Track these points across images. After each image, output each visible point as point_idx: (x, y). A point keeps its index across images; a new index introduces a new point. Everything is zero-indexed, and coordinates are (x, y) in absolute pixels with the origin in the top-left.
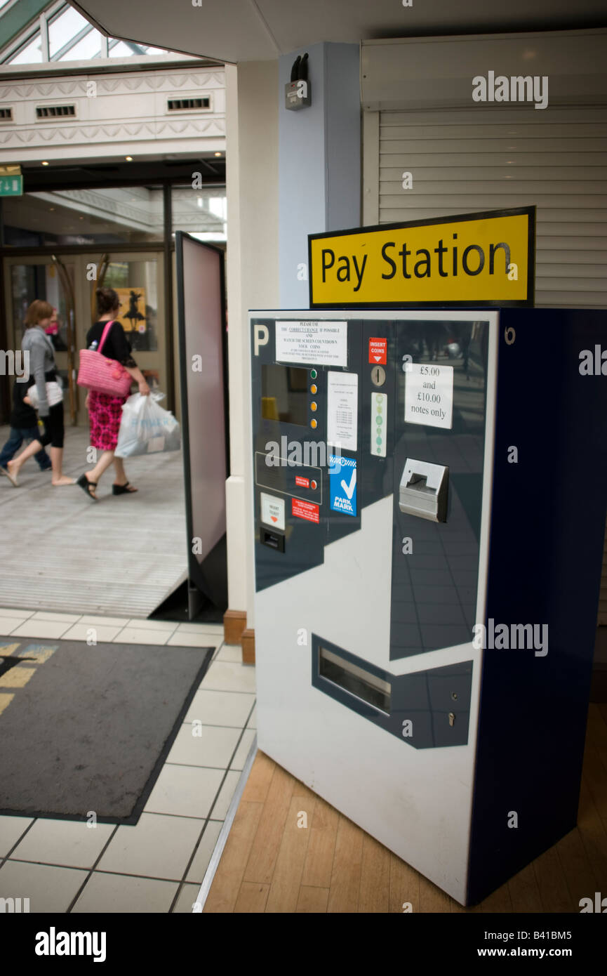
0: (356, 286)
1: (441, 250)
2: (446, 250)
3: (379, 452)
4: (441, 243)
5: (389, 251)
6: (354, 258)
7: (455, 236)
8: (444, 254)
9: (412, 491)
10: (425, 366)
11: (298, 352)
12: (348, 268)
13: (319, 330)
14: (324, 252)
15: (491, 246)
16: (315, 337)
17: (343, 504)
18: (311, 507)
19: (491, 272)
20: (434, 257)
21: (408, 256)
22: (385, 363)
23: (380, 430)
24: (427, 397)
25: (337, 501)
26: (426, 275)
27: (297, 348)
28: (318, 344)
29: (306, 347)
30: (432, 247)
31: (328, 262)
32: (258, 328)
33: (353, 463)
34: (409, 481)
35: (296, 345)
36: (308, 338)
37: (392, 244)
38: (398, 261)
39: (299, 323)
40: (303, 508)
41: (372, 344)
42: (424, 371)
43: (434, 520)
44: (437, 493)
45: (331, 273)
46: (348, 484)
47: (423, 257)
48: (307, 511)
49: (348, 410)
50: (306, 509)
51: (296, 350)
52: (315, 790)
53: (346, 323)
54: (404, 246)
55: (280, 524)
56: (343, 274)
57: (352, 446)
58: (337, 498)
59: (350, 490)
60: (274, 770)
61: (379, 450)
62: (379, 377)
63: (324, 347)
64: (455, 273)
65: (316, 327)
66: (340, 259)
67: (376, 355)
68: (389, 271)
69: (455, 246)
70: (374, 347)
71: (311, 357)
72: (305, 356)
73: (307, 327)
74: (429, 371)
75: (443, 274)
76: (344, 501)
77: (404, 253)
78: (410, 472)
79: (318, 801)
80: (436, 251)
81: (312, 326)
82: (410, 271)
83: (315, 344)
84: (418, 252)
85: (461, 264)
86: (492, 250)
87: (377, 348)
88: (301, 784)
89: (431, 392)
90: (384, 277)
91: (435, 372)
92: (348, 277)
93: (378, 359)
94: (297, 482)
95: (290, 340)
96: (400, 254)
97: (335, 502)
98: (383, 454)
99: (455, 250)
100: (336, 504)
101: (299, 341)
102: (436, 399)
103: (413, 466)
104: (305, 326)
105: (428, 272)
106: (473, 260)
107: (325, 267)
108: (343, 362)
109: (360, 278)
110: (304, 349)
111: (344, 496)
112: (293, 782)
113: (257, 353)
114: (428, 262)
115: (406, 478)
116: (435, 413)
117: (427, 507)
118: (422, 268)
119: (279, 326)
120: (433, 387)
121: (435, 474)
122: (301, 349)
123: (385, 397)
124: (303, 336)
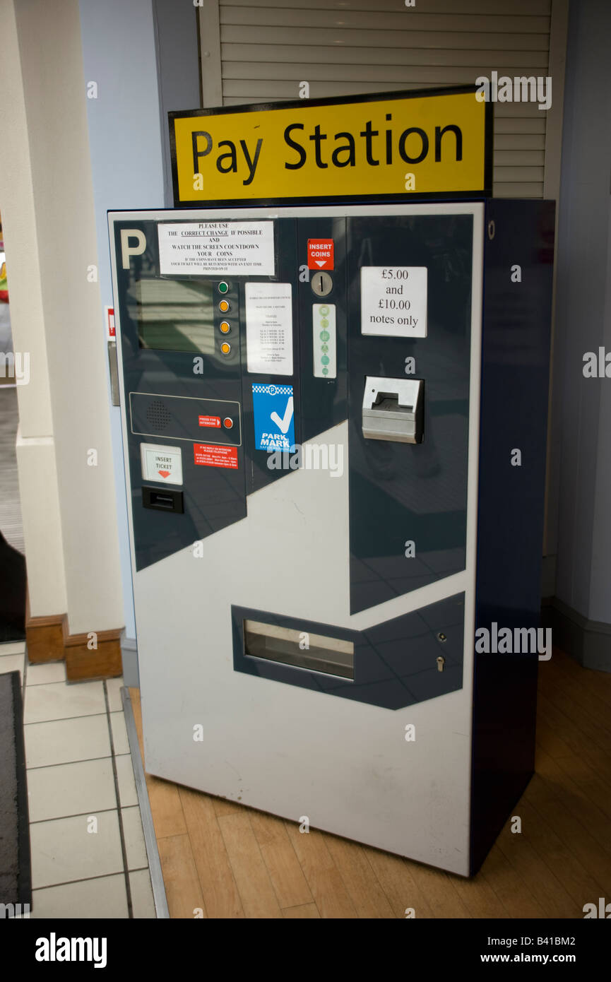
0: (247, 179)
1: (369, 133)
2: (376, 133)
3: (325, 374)
4: (369, 125)
5: (295, 135)
6: (243, 143)
7: (389, 117)
8: (374, 138)
9: (379, 412)
10: (388, 269)
11: (196, 262)
12: (233, 155)
13: (229, 233)
14: (195, 135)
15: (438, 129)
16: (224, 241)
17: (275, 441)
18: (225, 451)
19: (438, 158)
20: (360, 143)
21: (322, 142)
22: (332, 268)
23: (327, 347)
24: (392, 304)
25: (266, 438)
26: (350, 163)
27: (197, 256)
28: (229, 251)
29: (210, 254)
30: (356, 130)
31: (201, 149)
32: (126, 234)
33: (289, 390)
34: (374, 401)
35: (193, 253)
36: (213, 244)
37: (301, 126)
38: (310, 147)
39: (197, 224)
40: (211, 454)
41: (312, 247)
42: (387, 275)
43: (412, 442)
44: (414, 410)
45: (207, 162)
46: (282, 416)
47: (344, 142)
48: (219, 456)
49: (277, 328)
50: (216, 455)
51: (194, 259)
52: (244, 802)
53: (272, 222)
54: (317, 128)
55: (175, 478)
56: (227, 163)
57: (287, 369)
58: (264, 435)
59: (284, 423)
60: (179, 793)
61: (325, 371)
62: (322, 284)
63: (237, 253)
64: (389, 161)
65: (226, 229)
66: (221, 144)
67: (319, 259)
68: (295, 157)
69: (389, 129)
70: (315, 251)
71: (218, 267)
72: (208, 266)
73: (210, 229)
74: (395, 275)
75: (373, 163)
76: (276, 436)
77: (318, 137)
78: (373, 391)
79: (250, 814)
80: (362, 134)
81: (219, 228)
82: (326, 157)
83: (224, 250)
84: (337, 136)
85: (397, 150)
86: (439, 133)
87: (319, 251)
88: (222, 800)
89: (397, 298)
90: (289, 166)
91: (402, 275)
92: (234, 167)
93: (321, 264)
94: (201, 423)
95: (183, 247)
96: (312, 138)
97: (263, 440)
98: (332, 374)
99: (389, 133)
100: (263, 442)
101: (198, 247)
102: (405, 305)
103: (375, 385)
104: (207, 228)
105: (352, 160)
106: (414, 146)
107: (196, 155)
108: (270, 270)
109: (252, 168)
110: (208, 257)
111: (276, 430)
112: (208, 801)
113: (126, 265)
114: (352, 148)
115: (369, 399)
116: (404, 321)
117: (401, 428)
118: (344, 156)
119: (163, 230)
120: (399, 291)
121: (408, 391)
122: (201, 257)
123: (332, 308)
124: (204, 241)
